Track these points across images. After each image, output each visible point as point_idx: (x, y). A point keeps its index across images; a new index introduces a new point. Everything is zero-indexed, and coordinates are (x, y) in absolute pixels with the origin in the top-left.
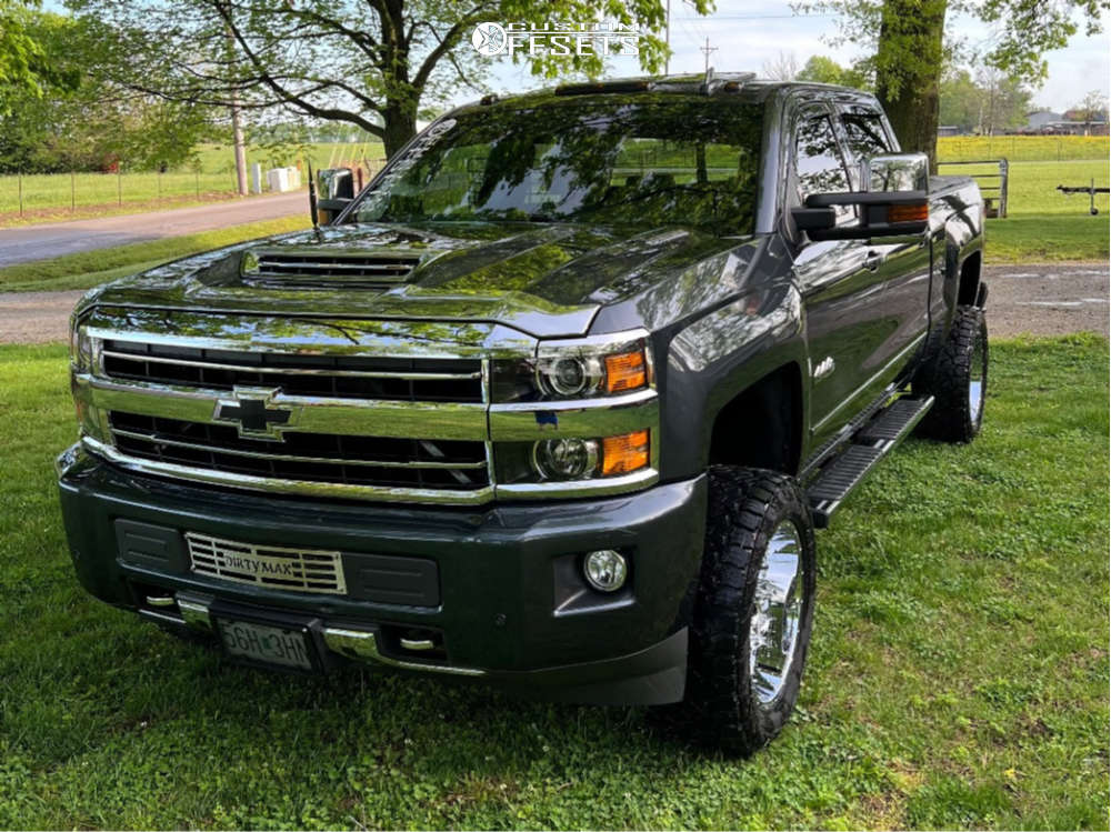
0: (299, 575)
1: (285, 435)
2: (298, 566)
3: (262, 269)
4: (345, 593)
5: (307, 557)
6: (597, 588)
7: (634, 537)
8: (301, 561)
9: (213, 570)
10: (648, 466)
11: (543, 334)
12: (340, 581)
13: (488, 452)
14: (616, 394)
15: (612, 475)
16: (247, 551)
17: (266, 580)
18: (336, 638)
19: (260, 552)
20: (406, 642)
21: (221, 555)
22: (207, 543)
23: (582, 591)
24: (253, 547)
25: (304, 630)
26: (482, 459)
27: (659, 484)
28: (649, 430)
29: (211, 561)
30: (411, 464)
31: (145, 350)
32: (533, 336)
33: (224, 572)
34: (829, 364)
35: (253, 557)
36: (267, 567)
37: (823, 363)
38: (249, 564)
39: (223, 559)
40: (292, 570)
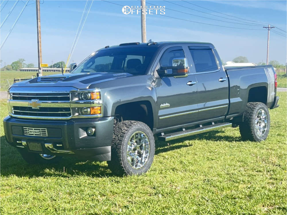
0: (40, 133)
1: (40, 108)
2: (40, 131)
3: (41, 80)
4: (47, 136)
5: (42, 130)
6: (89, 135)
7: (95, 125)
8: (41, 130)
9: (27, 134)
10: (100, 113)
11: (80, 89)
12: (47, 134)
13: (71, 109)
14: (93, 99)
15: (93, 114)
16: (32, 129)
17: (35, 135)
18: (46, 145)
19: (34, 129)
20: (57, 145)
21: (28, 131)
22: (26, 129)
23: (86, 135)
24: (33, 128)
25: (41, 143)
26: (70, 111)
27: (103, 117)
28: (100, 107)
29: (27, 132)
30: (59, 112)
31: (19, 94)
32: (78, 89)
33: (29, 134)
34: (167, 104)
35: (33, 130)
36: (35, 132)
37: (164, 104)
38: (33, 132)
39: (29, 132)
40: (39, 132)
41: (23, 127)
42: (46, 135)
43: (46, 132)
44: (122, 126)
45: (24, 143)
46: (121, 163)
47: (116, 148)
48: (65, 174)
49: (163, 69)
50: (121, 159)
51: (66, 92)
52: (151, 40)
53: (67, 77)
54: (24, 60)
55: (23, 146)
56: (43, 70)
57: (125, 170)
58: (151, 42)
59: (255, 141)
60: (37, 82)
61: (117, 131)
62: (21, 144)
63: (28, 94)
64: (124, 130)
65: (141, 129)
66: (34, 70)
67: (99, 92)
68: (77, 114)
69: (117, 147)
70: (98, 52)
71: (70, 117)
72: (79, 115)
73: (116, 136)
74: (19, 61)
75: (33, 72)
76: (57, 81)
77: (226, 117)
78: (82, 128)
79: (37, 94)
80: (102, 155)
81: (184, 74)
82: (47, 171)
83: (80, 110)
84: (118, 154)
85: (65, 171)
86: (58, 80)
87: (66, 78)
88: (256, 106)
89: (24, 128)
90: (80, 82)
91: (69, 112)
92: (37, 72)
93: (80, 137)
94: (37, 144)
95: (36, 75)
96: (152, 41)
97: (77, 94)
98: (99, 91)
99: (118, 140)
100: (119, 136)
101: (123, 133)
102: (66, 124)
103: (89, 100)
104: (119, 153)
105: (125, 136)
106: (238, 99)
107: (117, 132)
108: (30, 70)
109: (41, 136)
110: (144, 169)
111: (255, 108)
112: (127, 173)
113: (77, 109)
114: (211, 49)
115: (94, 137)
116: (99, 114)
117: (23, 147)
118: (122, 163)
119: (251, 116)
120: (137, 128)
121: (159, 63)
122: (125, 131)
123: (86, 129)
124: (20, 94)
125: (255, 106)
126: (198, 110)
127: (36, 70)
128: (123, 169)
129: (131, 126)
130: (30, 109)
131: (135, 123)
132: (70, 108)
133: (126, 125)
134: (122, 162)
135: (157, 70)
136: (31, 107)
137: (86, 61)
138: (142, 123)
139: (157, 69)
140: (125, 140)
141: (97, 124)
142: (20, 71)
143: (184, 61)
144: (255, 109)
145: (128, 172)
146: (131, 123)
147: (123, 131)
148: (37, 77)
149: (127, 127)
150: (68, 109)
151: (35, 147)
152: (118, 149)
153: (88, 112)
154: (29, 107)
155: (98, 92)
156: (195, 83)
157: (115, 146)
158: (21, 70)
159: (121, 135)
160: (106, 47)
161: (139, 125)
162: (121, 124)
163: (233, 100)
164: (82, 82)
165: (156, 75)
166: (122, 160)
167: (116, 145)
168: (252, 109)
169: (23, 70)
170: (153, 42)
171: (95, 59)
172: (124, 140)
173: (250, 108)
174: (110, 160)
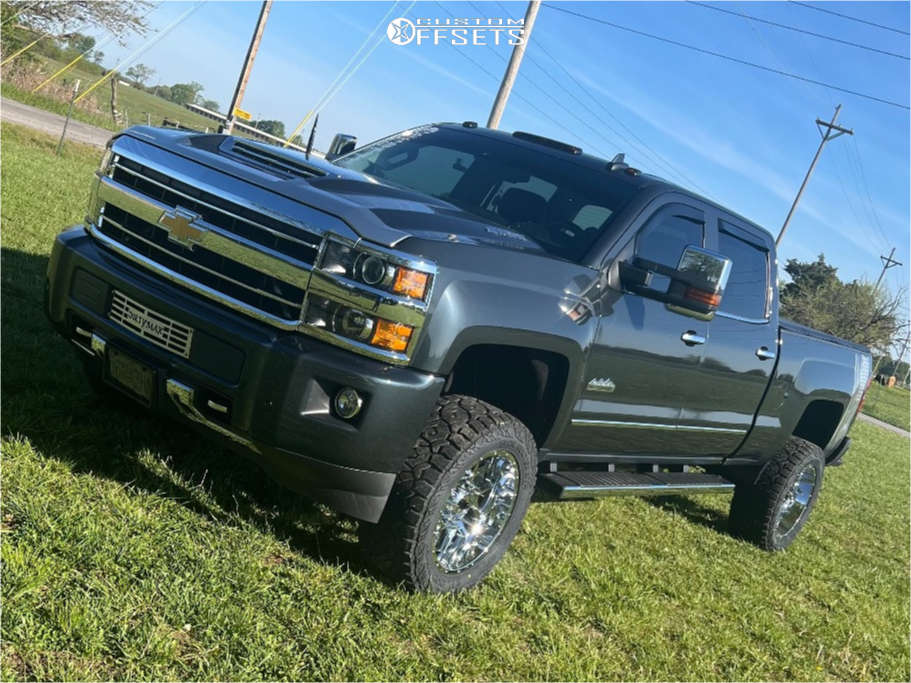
0: (165, 336)
1: (195, 246)
2: (166, 329)
3: (234, 150)
4: (187, 357)
5: (174, 326)
6: (338, 412)
7: (372, 387)
8: (170, 328)
9: (120, 319)
10: (404, 352)
11: (365, 236)
12: (187, 349)
13: (305, 300)
14: (397, 293)
15: (377, 346)
16: (143, 311)
17: (146, 334)
18: (174, 386)
19: (149, 314)
20: (211, 403)
21: (127, 309)
22: (123, 300)
23: (327, 411)
24: (147, 310)
25: (155, 372)
26: (301, 302)
27: (407, 368)
28: (413, 328)
29: (121, 313)
30: (258, 291)
31: (140, 169)
32: (360, 236)
33: (125, 322)
34: (607, 384)
35: (145, 316)
36: (150, 326)
37: (602, 380)
38: (140, 320)
39: (128, 313)
40: (163, 332)
41: (113, 287)
42: (182, 351)
43: (188, 343)
44: (454, 414)
45: (98, 343)
46: (411, 544)
47: (411, 485)
48: (203, 497)
49: (641, 268)
50: (413, 530)
51: (300, 226)
52: (622, 156)
53: (328, 174)
54: (201, 89)
55: (93, 350)
56: (235, 125)
57: (412, 572)
58: (622, 163)
59: (762, 547)
60: (217, 151)
61: (435, 428)
62: (88, 342)
63: (171, 182)
64: (459, 432)
65: (512, 446)
66: (216, 118)
67: (429, 276)
68: (321, 323)
69: (414, 485)
70: (436, 129)
71: (295, 323)
72: (328, 328)
73: (425, 443)
74: (191, 87)
75: (212, 120)
76: (288, 173)
77: (724, 460)
78: (323, 382)
79: (202, 195)
80: (353, 495)
81: (706, 311)
82: (147, 458)
83: (336, 313)
84: (412, 511)
85: (207, 485)
86: (293, 172)
87: (324, 175)
88: (806, 453)
89: (117, 292)
90: (371, 210)
91: (296, 305)
92: (222, 124)
93: (304, 410)
94: (138, 367)
95: (217, 128)
96: (625, 161)
97: (347, 250)
98: (432, 272)
99: (429, 462)
100: (436, 450)
101: (452, 443)
102: (269, 346)
103: (381, 289)
104: (413, 509)
105: (454, 458)
106: (774, 422)
107: (434, 433)
108: (206, 114)
109: (166, 347)
110: (470, 576)
111: (802, 457)
112: (414, 580)
113: (326, 303)
114: (766, 251)
115: (351, 429)
116: (398, 351)
117: (93, 354)
118: (413, 546)
119: (782, 475)
120: (503, 438)
121: (633, 240)
122: (461, 437)
123: (333, 391)
124: (143, 169)
125: (801, 449)
126: (676, 424)
127: (220, 120)
128: (407, 564)
129: (488, 428)
130: (160, 235)
131: (503, 420)
132: (303, 292)
133: (469, 415)
134: (414, 542)
135: (620, 263)
136: (166, 233)
137: (394, 144)
138: (523, 425)
139: (622, 260)
140: (452, 470)
141: (378, 384)
142: (185, 109)
143: (721, 268)
144: (799, 459)
145: (418, 580)
146: (490, 417)
147: (456, 437)
148: (216, 133)
149: (471, 426)
150: (295, 293)
151: (131, 376)
152: (418, 494)
153: (364, 331)
154: (156, 227)
155: (425, 273)
156: (702, 340)
157: (412, 479)
158: (188, 107)
159: (444, 450)
160: (466, 124)
161: (511, 431)
162: (452, 404)
163: (763, 421)
164: (379, 213)
165: (613, 276)
166: (415, 537)
167: (414, 476)
168: (792, 459)
169: (193, 109)
170: (627, 165)
171: (422, 146)
172: (449, 470)
173: (788, 453)
174: (375, 520)
